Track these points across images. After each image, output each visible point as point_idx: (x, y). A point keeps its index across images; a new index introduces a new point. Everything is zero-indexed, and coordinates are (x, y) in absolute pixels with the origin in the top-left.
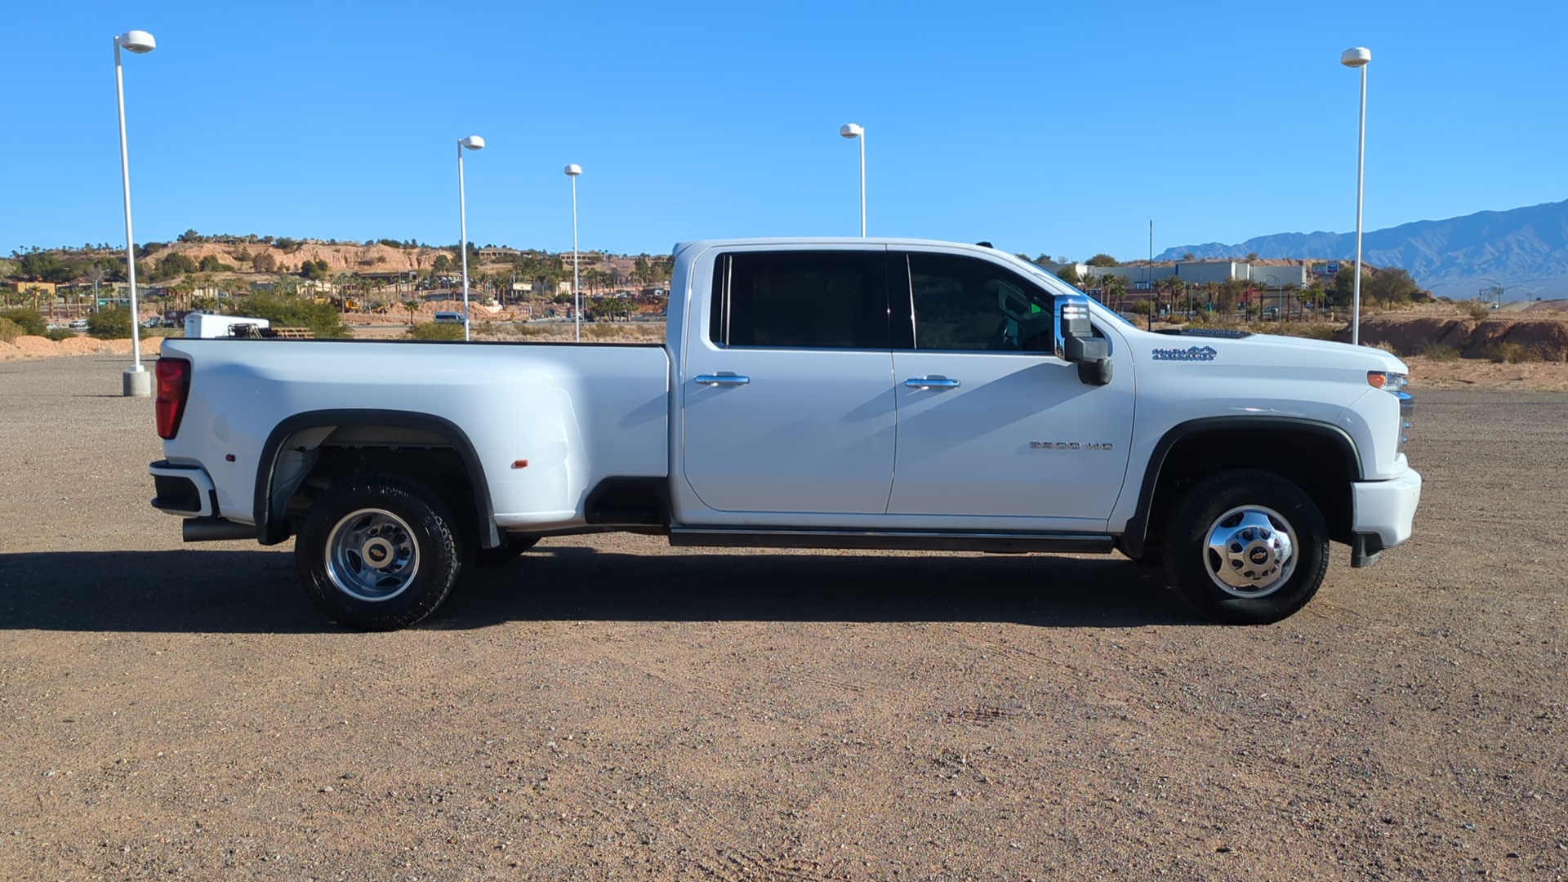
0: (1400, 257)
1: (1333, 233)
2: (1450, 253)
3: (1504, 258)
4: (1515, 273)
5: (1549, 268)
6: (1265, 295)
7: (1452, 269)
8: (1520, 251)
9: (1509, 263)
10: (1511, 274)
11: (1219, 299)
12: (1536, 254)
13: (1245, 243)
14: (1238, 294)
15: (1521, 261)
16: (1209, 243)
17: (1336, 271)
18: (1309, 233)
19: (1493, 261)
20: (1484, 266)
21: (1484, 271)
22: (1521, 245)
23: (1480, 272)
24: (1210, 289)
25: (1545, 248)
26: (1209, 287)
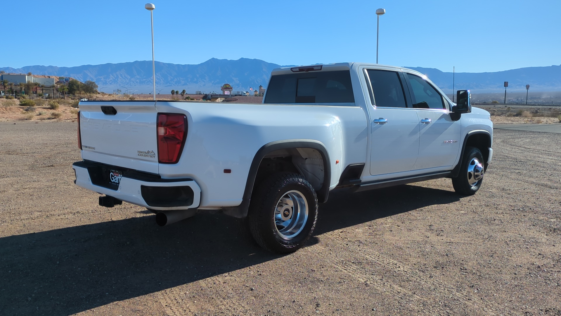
0: (82, 77)
1: (56, 66)
2: (98, 77)
3: (116, 80)
4: (120, 85)
5: (130, 84)
6: (44, 89)
7: (100, 82)
8: (121, 78)
9: (118, 81)
10: (119, 85)
11: (25, 90)
12: (126, 79)
13: (22, 68)
14: (33, 88)
15: (122, 81)
16: (6, 67)
17: (68, 81)
18: (47, 66)
19: (113, 81)
20: (110, 82)
21: (111, 84)
22: (121, 76)
23: (109, 84)
24: (21, 86)
25: (129, 77)
26: (21, 85)
